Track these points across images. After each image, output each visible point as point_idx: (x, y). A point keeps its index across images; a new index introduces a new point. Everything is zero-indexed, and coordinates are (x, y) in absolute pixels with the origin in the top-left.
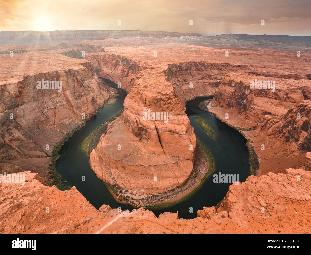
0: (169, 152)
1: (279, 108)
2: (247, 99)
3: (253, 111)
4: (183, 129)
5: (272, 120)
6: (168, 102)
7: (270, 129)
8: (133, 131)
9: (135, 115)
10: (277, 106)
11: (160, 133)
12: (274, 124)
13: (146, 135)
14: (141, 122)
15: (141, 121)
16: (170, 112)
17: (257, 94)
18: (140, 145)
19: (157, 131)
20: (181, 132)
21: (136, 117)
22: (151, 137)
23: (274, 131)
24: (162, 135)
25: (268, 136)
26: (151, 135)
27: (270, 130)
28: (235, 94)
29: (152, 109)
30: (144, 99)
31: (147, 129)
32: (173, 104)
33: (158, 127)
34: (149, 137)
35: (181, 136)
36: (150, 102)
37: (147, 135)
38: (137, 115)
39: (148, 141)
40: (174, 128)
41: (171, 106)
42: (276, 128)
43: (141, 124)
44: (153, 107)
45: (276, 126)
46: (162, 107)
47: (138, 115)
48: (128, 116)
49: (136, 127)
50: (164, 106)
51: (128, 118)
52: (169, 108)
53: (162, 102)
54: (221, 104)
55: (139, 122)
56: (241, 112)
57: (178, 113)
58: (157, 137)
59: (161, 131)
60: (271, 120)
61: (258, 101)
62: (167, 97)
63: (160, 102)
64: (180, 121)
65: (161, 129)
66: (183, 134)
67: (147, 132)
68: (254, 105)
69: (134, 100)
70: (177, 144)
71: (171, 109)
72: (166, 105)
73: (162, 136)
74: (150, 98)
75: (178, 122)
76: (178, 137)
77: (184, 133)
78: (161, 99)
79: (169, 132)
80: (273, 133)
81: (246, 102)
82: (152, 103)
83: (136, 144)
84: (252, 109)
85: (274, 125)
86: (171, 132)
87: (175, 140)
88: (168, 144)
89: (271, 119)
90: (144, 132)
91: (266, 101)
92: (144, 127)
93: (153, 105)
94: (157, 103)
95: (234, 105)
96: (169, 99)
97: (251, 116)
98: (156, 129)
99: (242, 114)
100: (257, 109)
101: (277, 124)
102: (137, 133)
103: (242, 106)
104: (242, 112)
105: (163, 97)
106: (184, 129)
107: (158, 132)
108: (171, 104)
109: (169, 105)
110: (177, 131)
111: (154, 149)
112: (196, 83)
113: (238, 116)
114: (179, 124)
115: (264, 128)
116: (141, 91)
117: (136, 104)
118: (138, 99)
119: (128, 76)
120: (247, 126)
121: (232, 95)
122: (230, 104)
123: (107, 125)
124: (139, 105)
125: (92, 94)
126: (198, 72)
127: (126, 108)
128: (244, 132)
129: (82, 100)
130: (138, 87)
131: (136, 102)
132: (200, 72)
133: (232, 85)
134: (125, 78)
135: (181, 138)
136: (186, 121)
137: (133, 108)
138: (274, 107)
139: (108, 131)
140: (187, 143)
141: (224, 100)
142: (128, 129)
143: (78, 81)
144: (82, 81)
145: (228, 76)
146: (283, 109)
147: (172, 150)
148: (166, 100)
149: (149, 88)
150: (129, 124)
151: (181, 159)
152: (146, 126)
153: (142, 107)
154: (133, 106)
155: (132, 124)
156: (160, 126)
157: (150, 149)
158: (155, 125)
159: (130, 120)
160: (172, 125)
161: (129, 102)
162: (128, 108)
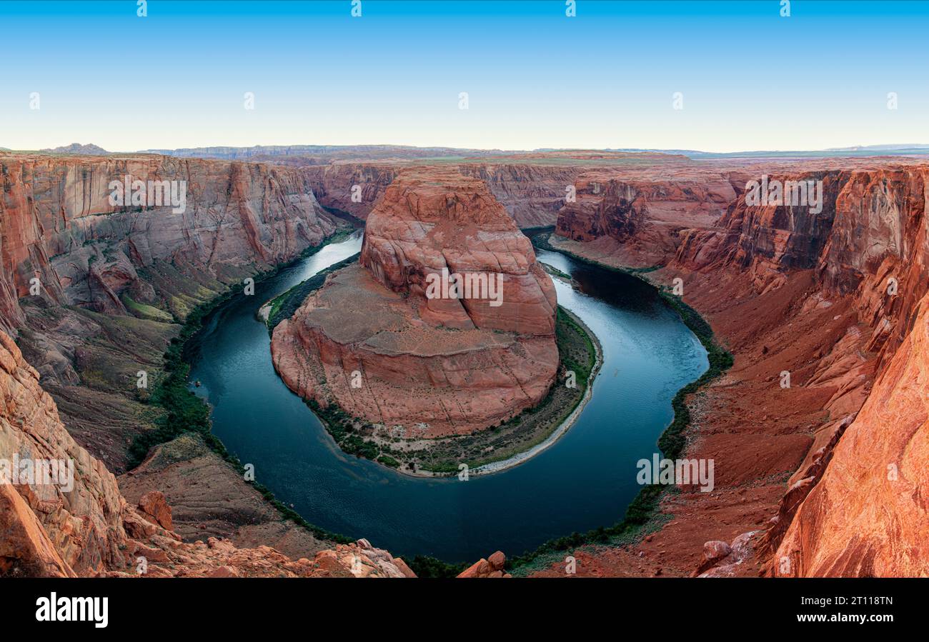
5: (700, 235)
6: (474, 204)
7: (700, 253)
8: (387, 278)
9: (392, 242)
12: (707, 241)
13: (420, 285)
20: (515, 268)
21: (394, 245)
23: (709, 256)
25: (698, 269)
27: (701, 257)
29: (434, 224)
32: (487, 208)
36: (428, 209)
38: (395, 241)
42: (712, 247)
44: (437, 220)
45: (711, 244)
46: (459, 217)
47: (400, 239)
50: (466, 215)
53: (459, 205)
54: (576, 234)
59: (462, 269)
60: (697, 235)
61: (657, 209)
62: (469, 193)
63: (453, 207)
64: (509, 244)
68: (649, 218)
72: (469, 212)
74: (429, 200)
76: (509, 281)
78: (456, 199)
82: (433, 211)
85: (707, 244)
91: (671, 208)
93: (435, 216)
94: (445, 209)
96: (474, 199)
97: (647, 243)
98: (449, 266)
102: (396, 281)
103: (623, 229)
105: (462, 195)
108: (482, 209)
109: (477, 210)
110: (504, 266)
111: (443, 315)
112: (516, 204)
113: (619, 249)
114: (509, 251)
115: (686, 257)
116: (407, 191)
117: (395, 218)
118: (398, 207)
119: (376, 199)
120: (645, 263)
121: (599, 209)
122: (595, 230)
123: (326, 275)
124: (402, 219)
125: (298, 219)
126: (517, 183)
127: (370, 233)
128: (644, 275)
129: (276, 226)
130: (398, 185)
131: (394, 215)
132: (521, 184)
133: (594, 191)
134: (369, 203)
135: (516, 283)
136: (523, 242)
137: (386, 230)
138: (689, 216)
139: (325, 284)
140: (534, 293)
141: (583, 224)
142: (375, 279)
143: (271, 188)
144: (282, 192)
145: (583, 177)
146: (708, 215)
147: (496, 317)
148: (467, 199)
149: (425, 184)
150: (377, 263)
151: (523, 336)
152: (421, 261)
153: (408, 222)
154: (387, 224)
155: (384, 262)
156: (456, 259)
157: (434, 318)
158: (445, 258)
159: (379, 252)
160: (490, 253)
161: (379, 219)
162: (376, 232)
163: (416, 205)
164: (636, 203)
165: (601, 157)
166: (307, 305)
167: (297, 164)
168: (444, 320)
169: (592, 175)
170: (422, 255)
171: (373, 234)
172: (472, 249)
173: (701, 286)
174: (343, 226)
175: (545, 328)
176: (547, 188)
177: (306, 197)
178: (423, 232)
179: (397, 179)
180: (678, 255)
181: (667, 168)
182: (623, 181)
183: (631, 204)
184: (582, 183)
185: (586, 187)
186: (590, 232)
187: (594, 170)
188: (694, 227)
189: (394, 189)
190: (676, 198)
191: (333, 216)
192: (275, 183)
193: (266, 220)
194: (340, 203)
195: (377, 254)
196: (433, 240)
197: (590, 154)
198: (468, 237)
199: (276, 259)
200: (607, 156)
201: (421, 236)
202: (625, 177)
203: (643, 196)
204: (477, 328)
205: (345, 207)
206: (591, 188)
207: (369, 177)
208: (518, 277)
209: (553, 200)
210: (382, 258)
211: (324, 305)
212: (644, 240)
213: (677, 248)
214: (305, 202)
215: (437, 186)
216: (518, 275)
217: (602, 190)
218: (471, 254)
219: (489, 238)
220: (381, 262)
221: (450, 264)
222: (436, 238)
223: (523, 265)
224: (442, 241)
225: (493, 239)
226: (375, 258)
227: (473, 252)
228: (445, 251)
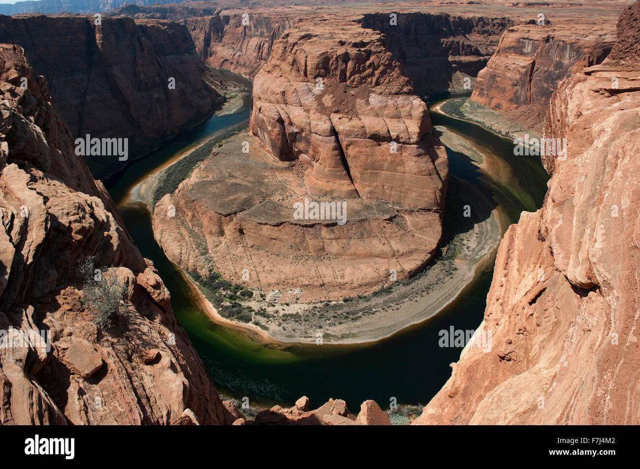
0: (370, 192)
4: (410, 129)
6: (368, 63)
8: (274, 145)
9: (278, 107)
11: (343, 144)
13: (307, 152)
14: (294, 121)
15: (292, 116)
16: (374, 89)
18: (290, 179)
19: (335, 137)
20: (405, 136)
21: (279, 109)
22: (322, 156)
24: (351, 147)
26: (320, 149)
28: (532, 71)
29: (323, 85)
31: (309, 134)
32: (382, 68)
33: (340, 128)
34: (316, 155)
35: (405, 148)
36: (316, 68)
37: (311, 152)
38: (282, 105)
39: (312, 166)
40: (386, 128)
41: (374, 74)
43: (292, 124)
44: (326, 80)
46: (350, 77)
47: (286, 104)
48: (260, 110)
49: (279, 134)
50: (358, 76)
52: (369, 80)
53: (351, 64)
54: (495, 102)
55: (287, 120)
57: (396, 89)
58: (337, 152)
59: (349, 136)
62: (363, 49)
63: (344, 66)
64: (402, 110)
65: (350, 130)
66: (412, 141)
67: (310, 143)
69: (276, 73)
70: (395, 170)
71: (375, 81)
72: (361, 72)
73: (351, 152)
74: (318, 58)
75: (395, 113)
76: (397, 150)
77: (415, 138)
78: (348, 57)
79: (372, 140)
82: (323, 71)
83: (279, 176)
86: (378, 139)
87: (390, 159)
88: (369, 171)
90: (302, 145)
92: (302, 129)
93: (324, 76)
94: (336, 69)
96: (368, 56)
98: (334, 132)
102: (282, 149)
105: (354, 52)
106: (414, 127)
107: (338, 142)
108: (376, 69)
109: (371, 70)
110: (392, 134)
111: (327, 184)
114: (399, 117)
116: (295, 48)
117: (282, 79)
118: (286, 67)
123: (212, 145)
124: (288, 80)
127: (256, 96)
130: (285, 40)
131: (281, 76)
133: (525, 50)
134: (263, 62)
135: (405, 152)
137: (273, 93)
139: (210, 155)
141: (504, 90)
142: (262, 147)
147: (381, 187)
148: (361, 57)
149: (316, 39)
150: (263, 129)
151: (407, 209)
152: (307, 128)
153: (295, 84)
154: (274, 87)
155: (270, 128)
156: (343, 125)
157: (318, 186)
158: (332, 123)
159: (265, 118)
160: (380, 119)
161: (266, 81)
162: (262, 96)
163: (303, 63)
168: (328, 189)
170: (308, 121)
171: (260, 98)
172: (361, 114)
174: (234, 89)
175: (430, 201)
176: (470, 43)
178: (310, 95)
179: (286, 32)
186: (511, 101)
189: (281, 44)
194: (232, 63)
195: (263, 121)
196: (321, 103)
198: (358, 100)
201: (308, 100)
204: (360, 197)
206: (521, 45)
208: (408, 146)
210: (268, 125)
211: (208, 177)
215: (329, 41)
216: (407, 144)
218: (360, 119)
219: (381, 102)
220: (267, 129)
221: (337, 131)
222: (324, 102)
223: (414, 134)
224: (330, 105)
225: (385, 104)
226: (261, 125)
227: (362, 117)
228: (333, 115)
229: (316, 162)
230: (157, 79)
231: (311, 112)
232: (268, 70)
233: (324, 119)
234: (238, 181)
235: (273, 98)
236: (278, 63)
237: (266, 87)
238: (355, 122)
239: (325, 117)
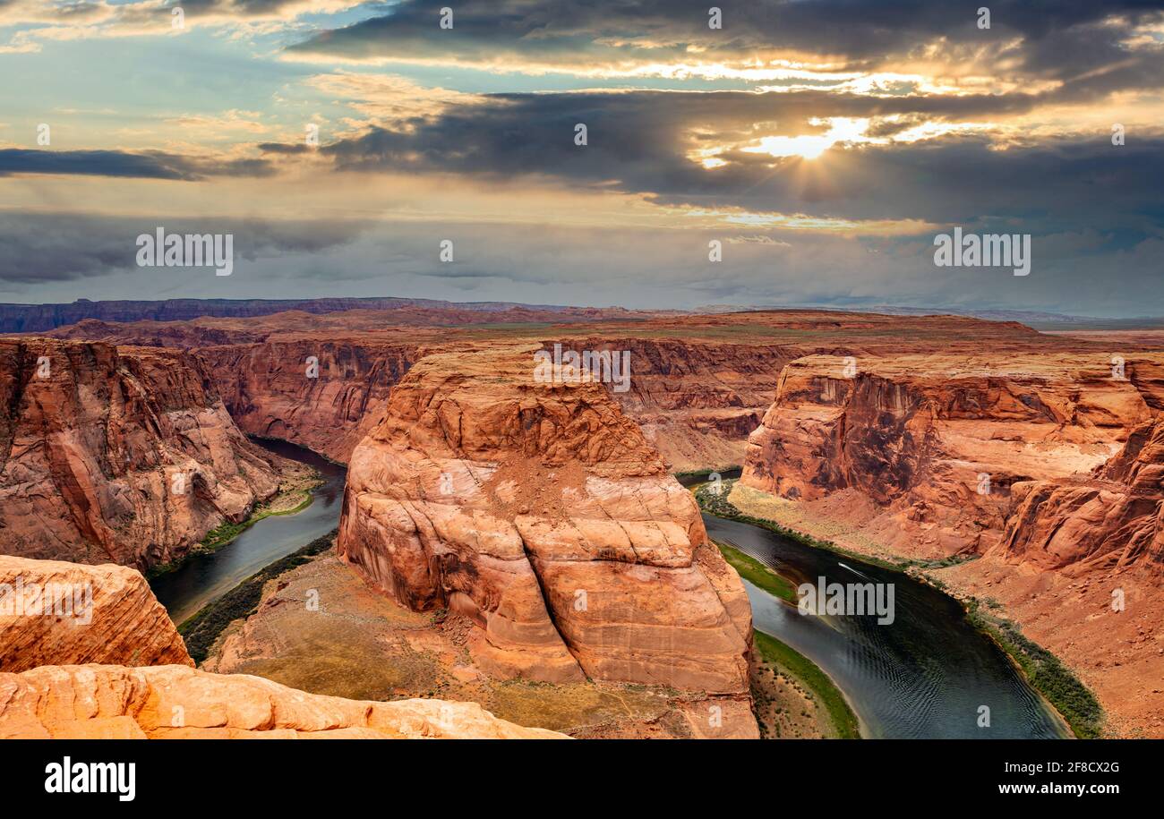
0: (608, 668)
1: (1057, 452)
2: (908, 437)
3: (942, 483)
4: (672, 540)
5: (1061, 494)
6: (577, 422)
7: (1061, 533)
8: (400, 581)
9: (408, 504)
10: (1043, 444)
11: (548, 572)
12: (1076, 509)
13: (470, 592)
14: (444, 530)
15: (439, 523)
16: (593, 469)
17: (949, 409)
18: (439, 649)
19: (532, 562)
20: (663, 554)
21: (412, 510)
22: (504, 597)
23: (1083, 540)
24: (562, 578)
25: (1056, 568)
26: (500, 586)
27: (1063, 541)
28: (843, 430)
29: (495, 465)
30: (454, 423)
31: (475, 556)
32: (605, 430)
33: (538, 543)
34: (491, 598)
35: (666, 575)
36: (482, 433)
37: (480, 593)
38: (415, 503)
39: (483, 621)
40: (625, 538)
41: (592, 441)
42: (1090, 522)
43: (440, 538)
44: (501, 455)
45: (1087, 516)
46: (546, 449)
47: (424, 499)
48: (369, 513)
49: (411, 559)
50: (561, 446)
51: (372, 523)
52: (584, 452)
53: (546, 426)
54: (786, 484)
55: (429, 531)
56: (887, 498)
57: (634, 467)
58: (534, 591)
59: (556, 557)
60: (1054, 495)
61: (959, 437)
62: (567, 399)
63: (535, 428)
64: (652, 504)
65: (556, 547)
66: (677, 562)
67: (477, 574)
68: (943, 455)
69: (401, 442)
70: (651, 622)
71: (593, 452)
72: (567, 438)
73: (563, 586)
74: (484, 414)
75: (640, 510)
76: (652, 581)
77: (684, 556)
78: (540, 412)
79: (601, 563)
80: (1082, 550)
81: (904, 449)
82: (494, 438)
83: (416, 645)
84: (937, 477)
85: (1078, 513)
86: (611, 558)
87: (640, 598)
88: (602, 624)
89: (1053, 488)
90: (459, 580)
91: (991, 435)
92: (461, 547)
93: (497, 447)
94: (518, 433)
95: (845, 478)
96: (578, 411)
97: (937, 506)
98: (529, 552)
99: (893, 506)
100: (962, 469)
101: (1092, 507)
102: (419, 588)
103: (886, 475)
104: (893, 496)
105: (551, 403)
106: (680, 536)
107: (536, 569)
108: (593, 433)
109: (584, 435)
110: (640, 550)
111: (519, 656)
112: (660, 422)
113: (878, 518)
114: (648, 518)
115: (1026, 539)
116: (436, 397)
117: (413, 454)
118: (419, 431)
119: (366, 413)
120: (934, 549)
121: (834, 433)
122: (826, 477)
123: (260, 584)
124: (426, 456)
125: (193, 464)
126: (662, 379)
127: (359, 487)
128: (933, 573)
129: (141, 483)
130: (416, 384)
131: (409, 448)
132: (668, 380)
133: (824, 396)
134: (351, 423)
135: (667, 583)
136: (679, 500)
137: (394, 479)
138: (1034, 452)
139: (261, 606)
140: (703, 606)
141: (800, 465)
142: (371, 586)
143: (127, 399)
144: (151, 404)
145: (798, 365)
146: (1078, 454)
147: (628, 656)
148: (564, 412)
149: (473, 382)
150: (377, 550)
151: (685, 695)
152: (471, 543)
153: (441, 462)
154: (396, 469)
155: (392, 548)
156: (544, 537)
157: (499, 662)
158: (520, 535)
159: (381, 529)
160: (612, 524)
161: (376, 457)
162: (371, 486)
163: (455, 424)
164: (913, 423)
165: (838, 324)
166: (221, 654)
167: (185, 344)
168: (523, 666)
169: (818, 362)
170: (472, 531)
171: (365, 490)
172: (576, 516)
173: (1066, 604)
174: (297, 474)
175: (730, 679)
176: (724, 388)
177: (208, 415)
178: (472, 482)
179: (416, 369)
180: (1009, 535)
181: (983, 350)
182: (886, 376)
183: (902, 425)
184: (797, 380)
185: (806, 387)
186: (814, 481)
187: (822, 352)
188: (1045, 477)
189: (406, 393)
190: (1002, 415)
191: (272, 455)
192: (137, 386)
193: (117, 470)
194: (288, 426)
195: (377, 533)
196: (494, 497)
197: (812, 318)
198: (566, 491)
199: (142, 557)
200: (849, 323)
201: (470, 490)
202: (890, 368)
203: (929, 408)
204: (589, 679)
205: (297, 434)
206: (815, 388)
207: (350, 368)
208: (672, 572)
209: (735, 413)
210: (387, 541)
211: (261, 651)
212: (934, 502)
213: (1006, 519)
214: (206, 425)
215: (500, 385)
216: (669, 567)
217: (841, 395)
218: (574, 525)
219: (610, 491)
220: (385, 548)
221: (531, 548)
222: (500, 494)
223: (681, 548)
224: (512, 499)
225: (618, 494)
226: (372, 542)
227: (577, 521)
228: (519, 520)
229: (492, 611)
230: (150, 455)
231: (477, 514)
232: (380, 437)
233: (503, 526)
234: (329, 660)
235: (395, 487)
236: (402, 424)
237: (378, 467)
238: (566, 531)
239: (505, 523)
